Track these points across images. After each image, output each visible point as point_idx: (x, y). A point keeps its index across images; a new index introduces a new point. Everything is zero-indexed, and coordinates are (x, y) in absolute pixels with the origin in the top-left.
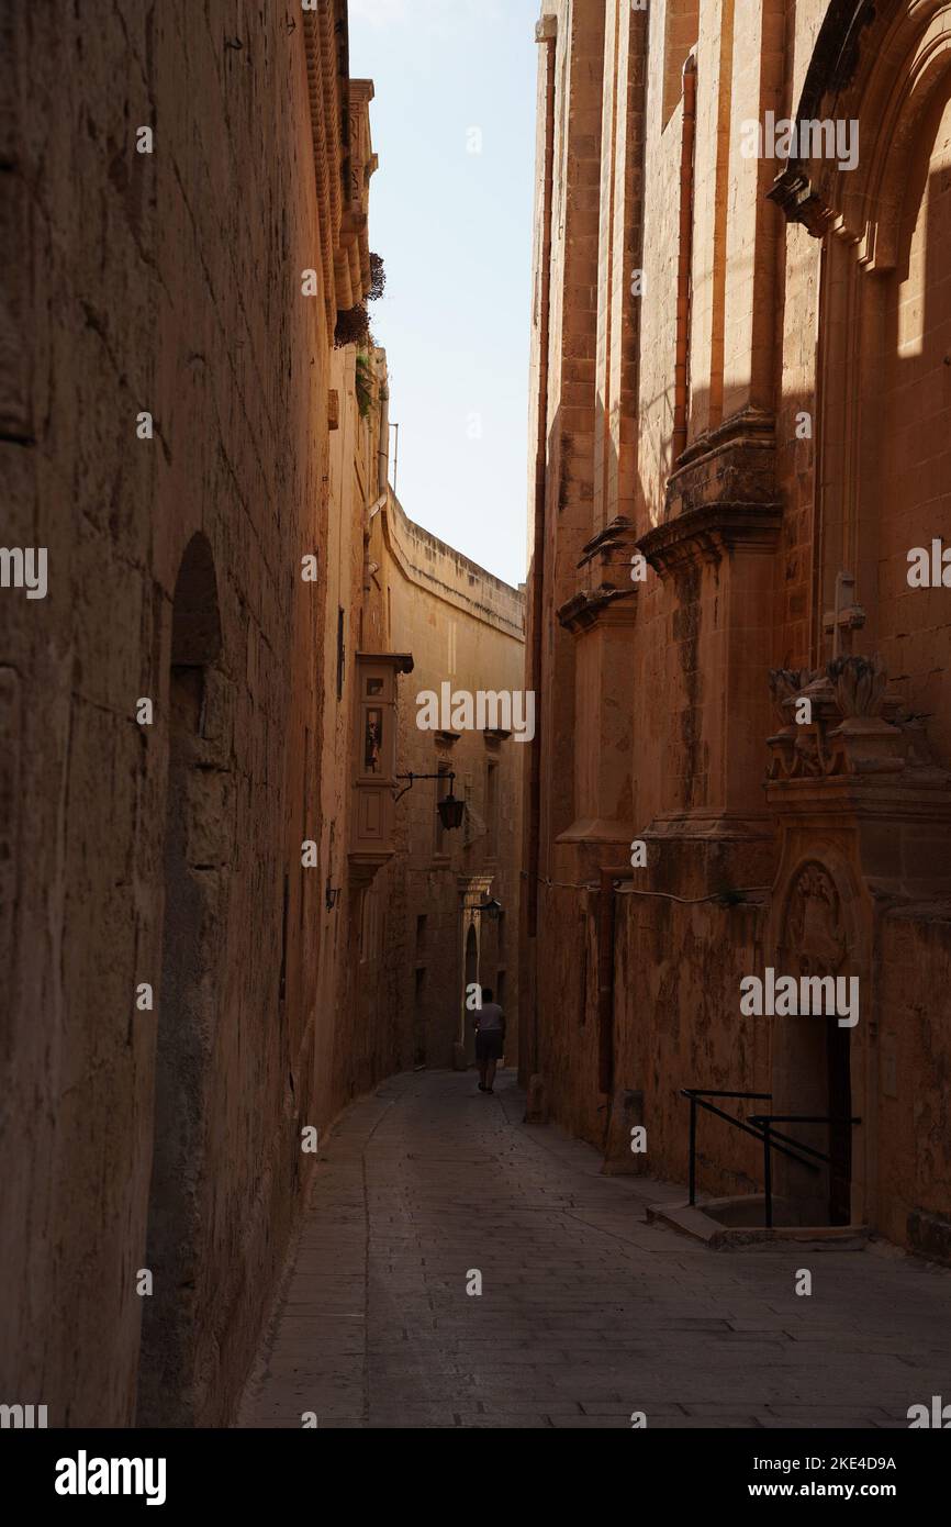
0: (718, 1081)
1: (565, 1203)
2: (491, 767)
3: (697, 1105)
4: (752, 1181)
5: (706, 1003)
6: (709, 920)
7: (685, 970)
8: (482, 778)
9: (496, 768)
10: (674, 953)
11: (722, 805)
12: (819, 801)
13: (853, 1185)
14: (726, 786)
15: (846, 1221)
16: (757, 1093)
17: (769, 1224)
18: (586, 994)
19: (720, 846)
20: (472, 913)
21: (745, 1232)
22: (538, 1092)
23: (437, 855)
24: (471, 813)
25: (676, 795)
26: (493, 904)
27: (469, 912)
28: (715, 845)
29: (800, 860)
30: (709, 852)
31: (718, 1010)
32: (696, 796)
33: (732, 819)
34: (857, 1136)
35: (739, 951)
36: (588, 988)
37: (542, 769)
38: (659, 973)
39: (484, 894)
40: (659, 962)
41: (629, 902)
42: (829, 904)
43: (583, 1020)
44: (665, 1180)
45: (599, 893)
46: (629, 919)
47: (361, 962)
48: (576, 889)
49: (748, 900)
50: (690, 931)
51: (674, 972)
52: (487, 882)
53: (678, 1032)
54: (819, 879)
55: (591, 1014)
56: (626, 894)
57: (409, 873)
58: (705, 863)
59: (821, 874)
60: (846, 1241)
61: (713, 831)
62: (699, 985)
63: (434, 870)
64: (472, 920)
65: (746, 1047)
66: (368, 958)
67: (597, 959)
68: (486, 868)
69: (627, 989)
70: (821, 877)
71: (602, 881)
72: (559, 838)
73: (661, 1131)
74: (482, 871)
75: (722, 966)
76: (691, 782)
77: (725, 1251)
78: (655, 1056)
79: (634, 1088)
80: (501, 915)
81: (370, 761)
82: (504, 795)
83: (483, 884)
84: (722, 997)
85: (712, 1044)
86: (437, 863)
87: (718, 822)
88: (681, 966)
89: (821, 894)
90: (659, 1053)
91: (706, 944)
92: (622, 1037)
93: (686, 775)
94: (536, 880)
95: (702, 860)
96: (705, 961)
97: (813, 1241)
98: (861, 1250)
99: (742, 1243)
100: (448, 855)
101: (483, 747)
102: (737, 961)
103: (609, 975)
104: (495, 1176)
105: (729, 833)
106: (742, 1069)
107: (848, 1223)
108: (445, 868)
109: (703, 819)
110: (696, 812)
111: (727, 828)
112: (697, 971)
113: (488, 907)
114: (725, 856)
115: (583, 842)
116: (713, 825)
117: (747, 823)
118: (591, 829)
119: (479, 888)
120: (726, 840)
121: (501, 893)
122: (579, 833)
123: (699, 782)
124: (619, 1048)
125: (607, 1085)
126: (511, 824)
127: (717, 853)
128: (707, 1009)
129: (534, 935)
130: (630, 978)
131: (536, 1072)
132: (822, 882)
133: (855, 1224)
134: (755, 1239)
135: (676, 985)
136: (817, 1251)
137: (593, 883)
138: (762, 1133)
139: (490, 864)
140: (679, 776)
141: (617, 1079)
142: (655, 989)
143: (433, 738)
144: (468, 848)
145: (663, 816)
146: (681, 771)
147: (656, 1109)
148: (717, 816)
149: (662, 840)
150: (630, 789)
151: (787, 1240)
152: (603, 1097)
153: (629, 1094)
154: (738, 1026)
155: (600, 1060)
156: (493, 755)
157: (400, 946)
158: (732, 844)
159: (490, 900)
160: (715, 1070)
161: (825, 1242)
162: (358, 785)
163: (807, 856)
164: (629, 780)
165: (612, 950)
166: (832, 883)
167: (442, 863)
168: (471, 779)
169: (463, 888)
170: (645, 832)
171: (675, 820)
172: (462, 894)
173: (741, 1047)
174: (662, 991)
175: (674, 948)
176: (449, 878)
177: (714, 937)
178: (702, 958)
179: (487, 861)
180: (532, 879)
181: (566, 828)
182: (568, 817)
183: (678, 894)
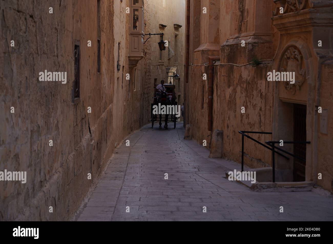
0: (250, 128)
1: (196, 170)
2: (176, 36)
3: (244, 137)
4: (264, 162)
5: (246, 100)
6: (248, 71)
7: (239, 89)
8: (173, 39)
9: (177, 36)
10: (235, 84)
11: (253, 31)
12: (296, 21)
13: (306, 167)
14: (255, 24)
15: (303, 179)
16: (266, 132)
17: (274, 181)
18: (204, 99)
19: (252, 45)
20: (171, 78)
21: (265, 184)
22: (189, 130)
23: (160, 61)
24: (170, 49)
25: (236, 29)
26: (176, 76)
27: (170, 78)
28: (250, 45)
29: (286, 45)
30: (248, 47)
31: (251, 103)
32: (243, 29)
33: (257, 36)
34: (309, 149)
35: (259, 82)
36: (204, 97)
37: (190, 31)
38: (229, 91)
39: (174, 73)
40: (229, 87)
41: (219, 68)
42: (298, 61)
43: (203, 108)
44: (231, 160)
45: (208, 66)
46: (219, 73)
47: (134, 91)
48: (200, 65)
49: (263, 63)
50: (241, 76)
51: (235, 91)
52: (175, 69)
53: (236, 111)
54: (294, 52)
55: (205, 106)
56: (218, 65)
57: (151, 66)
58: (247, 51)
59: (296, 50)
60: (304, 187)
61: (250, 40)
62: (244, 94)
63: (159, 65)
64: (170, 80)
65: (262, 116)
66: (137, 89)
67: (207, 88)
68: (175, 65)
69: (218, 97)
70: (295, 51)
71: (209, 62)
72: (195, 50)
73: (230, 144)
74: (174, 66)
75: (253, 87)
76: (241, 24)
77: (258, 191)
78: (228, 119)
79: (220, 130)
80: (179, 79)
81: (135, 27)
82: (180, 44)
83: (174, 70)
84: (253, 98)
85: (248, 115)
86: (159, 63)
87: (252, 37)
88: (237, 88)
89: (295, 58)
90: (229, 118)
91: (247, 80)
92: (216, 113)
93: (240, 22)
94: (188, 65)
95: (246, 50)
96: (246, 86)
97: (292, 187)
98: (310, 191)
99: (264, 189)
100: (163, 61)
101: (174, 30)
102: (259, 86)
103: (211, 92)
104: (173, 159)
105: (256, 41)
106: (260, 124)
107: (304, 180)
108: (162, 65)
109: (246, 37)
110: (243, 34)
111: (255, 39)
112: (243, 89)
113: (175, 76)
114: (254, 49)
115: (203, 51)
116: (250, 38)
117: (262, 37)
118: (206, 46)
119: (172, 71)
120: (254, 43)
121: (179, 73)
122: (201, 48)
123: (244, 24)
124: (215, 117)
125: (211, 128)
126: (182, 53)
127: (251, 48)
128: (247, 103)
129: (188, 82)
130: (219, 93)
131: (188, 124)
132: (296, 53)
133: (307, 181)
134: (269, 187)
135: (235, 95)
136: (293, 191)
137: (206, 63)
138: (271, 147)
139: (176, 64)
140: (237, 22)
141: (214, 126)
142: (228, 97)
143: (158, 26)
144: (169, 59)
145: (231, 37)
146: (237, 21)
147: (228, 137)
148: (251, 35)
149: (230, 45)
150: (218, 32)
151: (281, 187)
152: (210, 132)
153: (218, 132)
154: (259, 108)
155: (208, 120)
156: (177, 33)
157: (149, 87)
158: (257, 44)
159: (176, 75)
160: (249, 123)
161: (295, 188)
162: (131, 34)
163: (289, 44)
164: (218, 29)
165: (213, 84)
166: (300, 53)
167: (161, 63)
168: (170, 39)
169: (167, 71)
170: (225, 43)
171: (235, 38)
172: (168, 73)
173: (260, 116)
174: (230, 97)
175: (235, 82)
176: (164, 68)
177: (250, 77)
178: (245, 85)
179: (175, 63)
180: (187, 65)
181: (198, 47)
182: (198, 44)
183: (236, 63)
